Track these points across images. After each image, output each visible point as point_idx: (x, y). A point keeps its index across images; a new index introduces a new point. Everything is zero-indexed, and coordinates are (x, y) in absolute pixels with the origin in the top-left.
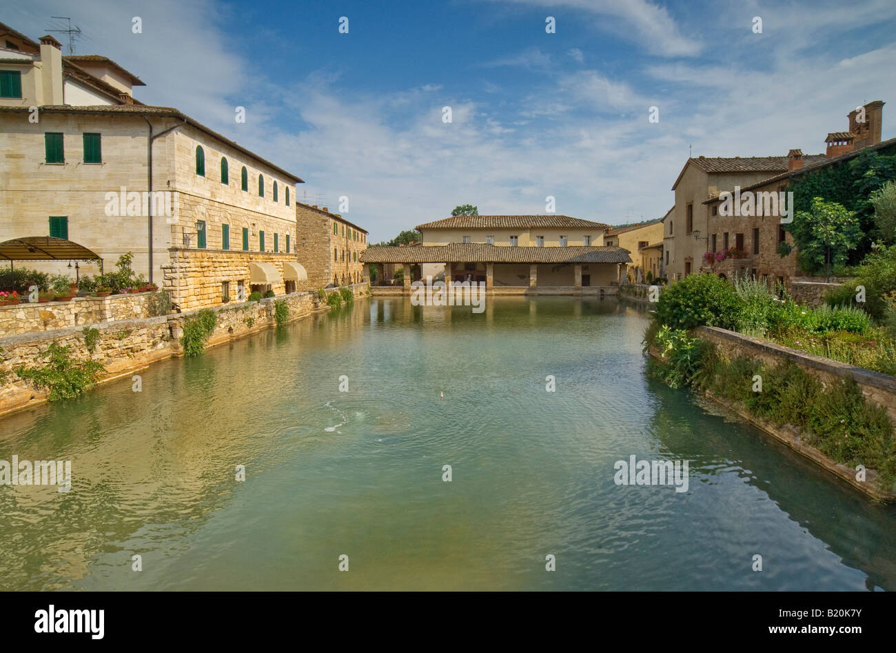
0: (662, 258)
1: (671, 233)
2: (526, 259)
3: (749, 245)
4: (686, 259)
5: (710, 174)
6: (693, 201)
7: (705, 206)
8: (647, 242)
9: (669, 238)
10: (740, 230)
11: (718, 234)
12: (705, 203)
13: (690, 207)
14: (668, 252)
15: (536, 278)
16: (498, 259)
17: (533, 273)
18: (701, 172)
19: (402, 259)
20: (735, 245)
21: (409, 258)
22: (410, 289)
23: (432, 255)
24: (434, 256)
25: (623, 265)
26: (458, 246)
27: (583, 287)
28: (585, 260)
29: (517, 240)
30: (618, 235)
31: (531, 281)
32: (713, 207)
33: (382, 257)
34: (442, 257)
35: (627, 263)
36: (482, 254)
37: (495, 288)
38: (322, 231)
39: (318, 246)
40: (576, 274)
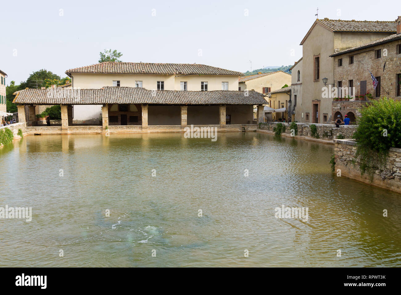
0: (290, 101)
1: (299, 80)
2: (177, 101)
3: (372, 90)
4: (313, 101)
5: (336, 32)
6: (320, 54)
7: (332, 59)
8: (270, 88)
9: (296, 84)
10: (363, 78)
11: (344, 81)
12: (332, 56)
13: (317, 59)
14: (296, 96)
15: (186, 118)
16: (153, 101)
17: (184, 113)
18: (327, 30)
19: (59, 101)
20: (359, 91)
21: (67, 100)
22: (68, 129)
23: (89, 97)
24: (91, 98)
25: (260, 106)
26: (113, 89)
27: (227, 125)
28: (229, 102)
29: (163, 85)
30: (246, 82)
31: (182, 121)
32: (338, 60)
33: (38, 98)
34: (98, 99)
35: (263, 105)
36: (137, 97)
37: (149, 127)
40: (221, 114)
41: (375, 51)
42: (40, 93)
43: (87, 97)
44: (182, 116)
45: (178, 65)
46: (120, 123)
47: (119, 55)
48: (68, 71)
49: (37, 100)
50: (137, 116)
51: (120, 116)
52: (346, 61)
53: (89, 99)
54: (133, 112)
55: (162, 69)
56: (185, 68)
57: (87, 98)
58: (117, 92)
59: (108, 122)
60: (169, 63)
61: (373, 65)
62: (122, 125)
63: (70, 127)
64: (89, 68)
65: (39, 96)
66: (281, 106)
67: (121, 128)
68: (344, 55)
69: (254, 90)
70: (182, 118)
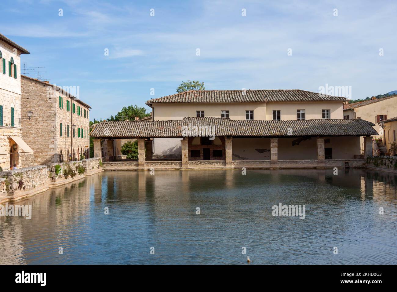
2: (266, 133)
8: (386, 116)
15: (277, 152)
16: (238, 133)
17: (274, 147)
19: (136, 133)
21: (144, 132)
22: (145, 164)
23: (168, 129)
24: (170, 130)
25: (368, 138)
26: (194, 120)
27: (326, 160)
28: (328, 133)
29: (253, 114)
30: (355, 109)
31: (272, 155)
33: (115, 131)
34: (178, 132)
35: (372, 136)
36: (220, 128)
37: (234, 162)
38: (47, 105)
39: (42, 120)
40: (319, 147)
42: (117, 126)
43: (166, 129)
44: (272, 149)
45: (270, 91)
46: (202, 158)
48: (149, 102)
49: (113, 133)
50: (221, 149)
51: (203, 150)
53: (168, 131)
54: (217, 145)
55: (252, 97)
56: (279, 94)
57: (165, 131)
58: (198, 123)
59: (188, 157)
60: (260, 89)
62: (204, 160)
63: (147, 162)
64: (171, 97)
65: (116, 129)
67: (203, 163)
69: (360, 117)
70: (272, 152)
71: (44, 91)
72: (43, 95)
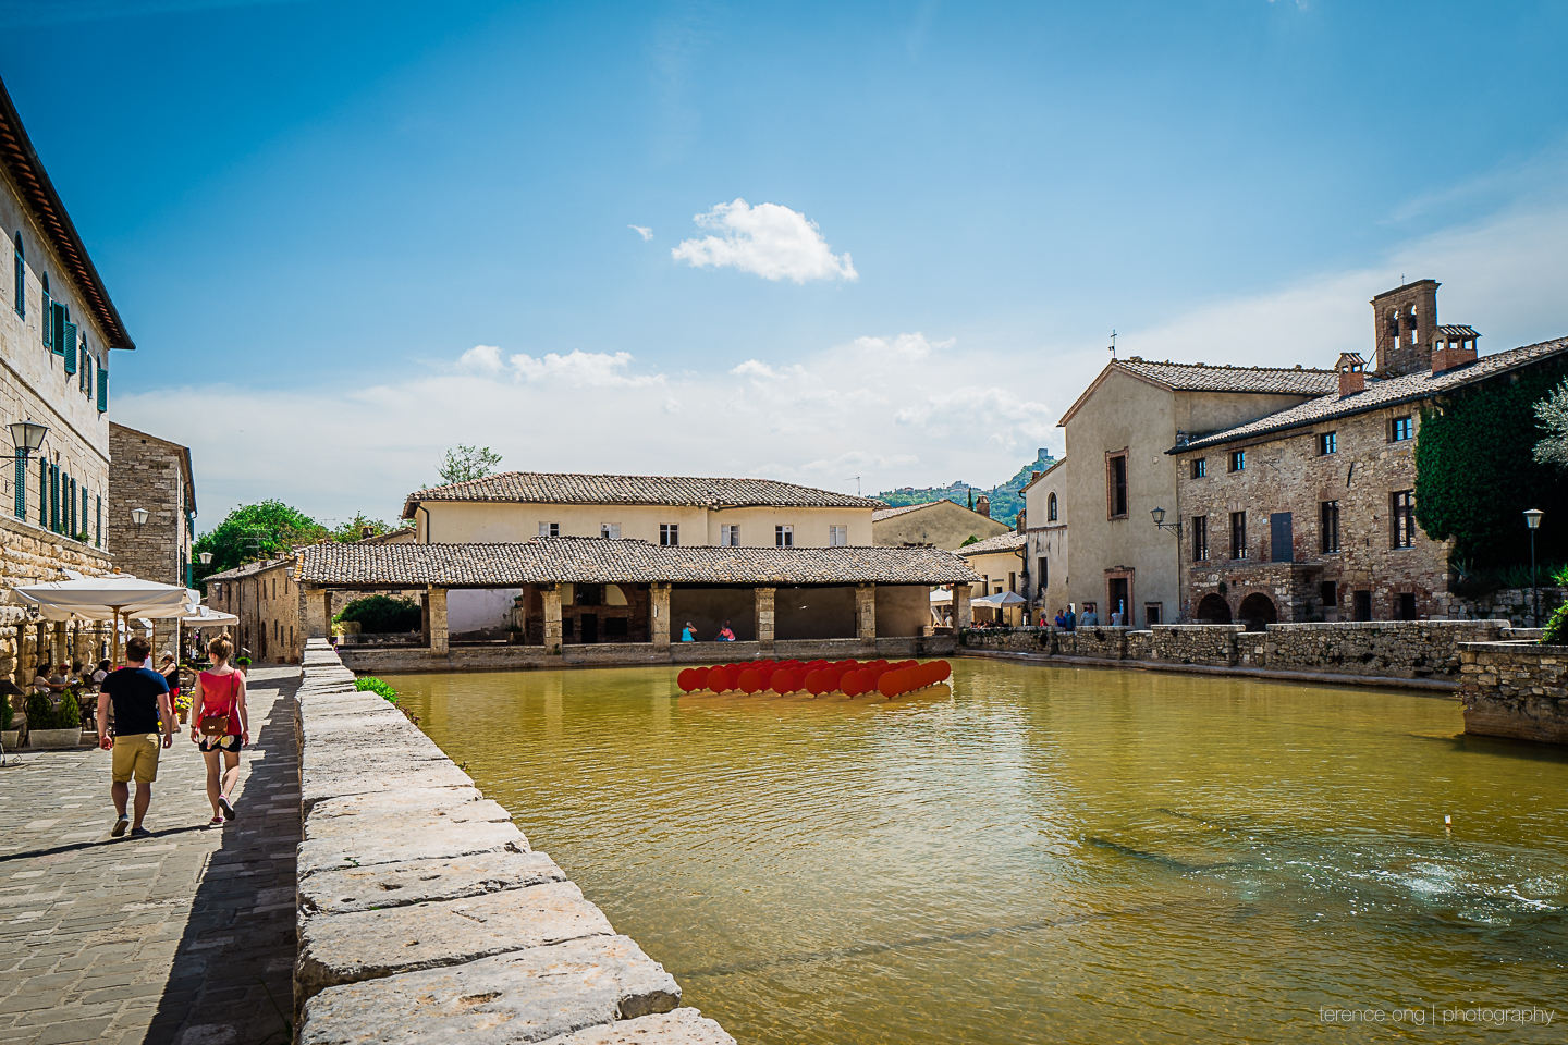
0: (1025, 574)
1: (1053, 519)
3: (1308, 535)
4: (1108, 571)
5: (1179, 392)
6: (1126, 448)
7: (1170, 459)
9: (1045, 529)
10: (1280, 505)
11: (1212, 515)
12: (1171, 452)
13: (1118, 466)
14: (1043, 562)
15: (772, 621)
18: (1149, 387)
20: (1268, 538)
21: (445, 573)
23: (504, 565)
24: (510, 568)
25: (961, 587)
26: (561, 543)
27: (877, 639)
28: (884, 577)
29: (676, 533)
31: (762, 628)
32: (1191, 461)
34: (534, 571)
35: (970, 583)
36: (635, 563)
37: (673, 646)
38: (151, 494)
39: (137, 537)
40: (863, 610)
41: (1316, 436)
44: (761, 614)
46: (578, 637)
47: (495, 459)
50: (626, 616)
51: (580, 617)
52: (1216, 465)
54: (615, 607)
55: (670, 492)
56: (728, 488)
57: (500, 569)
58: (575, 551)
59: (561, 634)
60: (681, 476)
61: (1311, 473)
63: (453, 648)
66: (991, 589)
68: (1210, 450)
70: (761, 621)
71: (143, 456)
72: (139, 467)
